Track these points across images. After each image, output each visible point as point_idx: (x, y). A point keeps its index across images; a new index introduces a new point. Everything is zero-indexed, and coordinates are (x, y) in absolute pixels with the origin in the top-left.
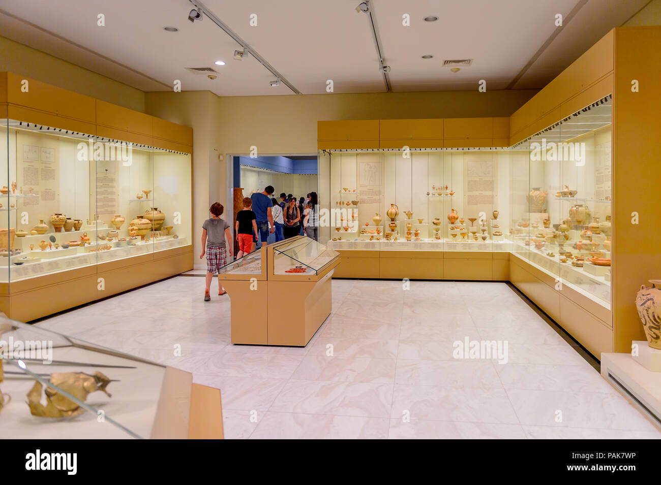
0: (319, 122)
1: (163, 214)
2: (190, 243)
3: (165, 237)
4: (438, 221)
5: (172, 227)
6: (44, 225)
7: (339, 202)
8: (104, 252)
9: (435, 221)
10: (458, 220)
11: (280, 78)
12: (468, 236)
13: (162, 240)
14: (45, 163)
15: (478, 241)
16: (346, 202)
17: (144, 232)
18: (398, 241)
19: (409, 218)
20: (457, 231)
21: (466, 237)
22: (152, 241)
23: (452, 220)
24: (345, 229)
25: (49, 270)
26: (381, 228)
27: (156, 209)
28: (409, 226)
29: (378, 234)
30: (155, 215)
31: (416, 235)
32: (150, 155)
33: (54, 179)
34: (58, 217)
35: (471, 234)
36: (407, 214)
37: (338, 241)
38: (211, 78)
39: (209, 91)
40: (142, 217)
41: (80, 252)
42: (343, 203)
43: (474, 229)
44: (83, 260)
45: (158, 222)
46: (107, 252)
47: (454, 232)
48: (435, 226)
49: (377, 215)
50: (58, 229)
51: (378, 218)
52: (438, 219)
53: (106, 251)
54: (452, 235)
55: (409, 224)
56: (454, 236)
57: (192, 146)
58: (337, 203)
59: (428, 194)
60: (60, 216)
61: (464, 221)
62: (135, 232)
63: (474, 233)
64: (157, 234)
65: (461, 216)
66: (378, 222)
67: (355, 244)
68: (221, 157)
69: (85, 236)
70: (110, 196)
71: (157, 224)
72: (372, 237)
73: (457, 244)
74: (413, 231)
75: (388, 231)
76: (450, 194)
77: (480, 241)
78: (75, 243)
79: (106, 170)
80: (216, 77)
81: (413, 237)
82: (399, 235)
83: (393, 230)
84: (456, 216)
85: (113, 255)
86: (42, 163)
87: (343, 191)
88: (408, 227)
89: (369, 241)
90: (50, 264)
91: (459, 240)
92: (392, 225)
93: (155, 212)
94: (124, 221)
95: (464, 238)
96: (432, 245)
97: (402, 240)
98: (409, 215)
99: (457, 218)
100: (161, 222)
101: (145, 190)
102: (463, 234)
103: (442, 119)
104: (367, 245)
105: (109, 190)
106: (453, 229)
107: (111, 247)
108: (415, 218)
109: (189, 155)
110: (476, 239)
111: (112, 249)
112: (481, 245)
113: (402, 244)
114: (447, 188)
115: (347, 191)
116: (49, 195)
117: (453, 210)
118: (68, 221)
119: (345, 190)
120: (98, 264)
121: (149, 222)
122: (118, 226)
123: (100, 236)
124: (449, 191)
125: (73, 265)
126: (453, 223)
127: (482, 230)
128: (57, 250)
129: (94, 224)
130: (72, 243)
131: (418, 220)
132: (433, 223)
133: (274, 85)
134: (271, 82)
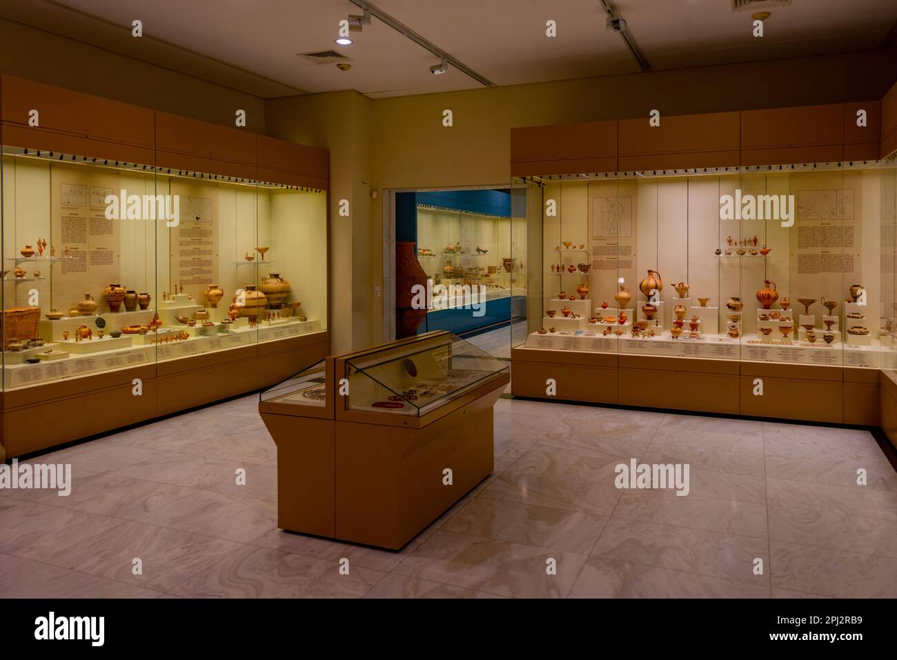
0: (512, 129)
1: (286, 283)
2: (323, 328)
3: (286, 319)
4: (738, 303)
5: (299, 304)
6: (90, 302)
7: (556, 266)
8: (174, 344)
9: (732, 302)
10: (778, 301)
11: (447, 59)
12: (796, 333)
13: (278, 323)
14: (96, 210)
15: (815, 343)
16: (567, 267)
17: (254, 311)
18: (656, 338)
19: (682, 296)
20: (773, 323)
21: (791, 335)
22: (263, 325)
23: (767, 301)
24: (564, 313)
25: (76, 372)
26: (628, 312)
27: (276, 276)
28: (680, 310)
29: (622, 323)
30: (273, 284)
31: (694, 326)
32: (270, 194)
33: (111, 233)
34: (113, 289)
35: (802, 330)
36: (676, 289)
37: (549, 334)
38: (342, 69)
39: (353, 90)
40: (253, 289)
41: (137, 344)
42: (563, 268)
43: (809, 321)
44: (138, 355)
45: (279, 295)
46: (179, 343)
47: (766, 325)
48: (731, 313)
49: (624, 289)
50: (114, 309)
51: (624, 294)
52: (738, 299)
53: (179, 341)
54: (762, 330)
55: (680, 307)
56: (767, 332)
57: (328, 179)
58: (553, 267)
59: (718, 253)
60: (117, 288)
61: (788, 304)
62: (236, 311)
63: (809, 327)
64: (274, 315)
65: (783, 294)
66: (623, 303)
67: (575, 341)
68: (375, 195)
69: (156, 318)
70: (204, 257)
71: (278, 299)
72: (610, 328)
73: (769, 348)
74: (687, 321)
75: (641, 318)
76: (761, 252)
77: (820, 345)
78: (136, 329)
79: (197, 218)
80: (350, 66)
81: (687, 331)
82: (659, 326)
83: (650, 318)
84: (773, 294)
85: (192, 346)
86: (91, 210)
87: (564, 247)
88: (677, 312)
89: (600, 336)
90: (79, 362)
91: (776, 340)
92: (647, 308)
93: (275, 281)
94: (222, 295)
95: (786, 336)
96: (719, 349)
97: (665, 336)
98: (682, 291)
99: (776, 298)
100: (284, 295)
101: (260, 246)
102: (785, 330)
103: (739, 112)
104: (598, 343)
105: (203, 247)
106: (765, 318)
107: (188, 335)
108: (694, 293)
109: (324, 193)
110: (812, 339)
111: (190, 339)
112: (819, 352)
113: (661, 344)
114: (755, 241)
115: (571, 247)
116: (104, 257)
117: (767, 282)
118: (131, 295)
119: (567, 245)
120: (159, 362)
121: (263, 295)
122: (213, 302)
123: (181, 318)
124: (759, 248)
125: (118, 364)
126: (767, 307)
127: (825, 322)
128: (101, 340)
129: (174, 299)
130: (129, 329)
131: (699, 299)
132: (728, 305)
133: (437, 72)
134: (431, 67)
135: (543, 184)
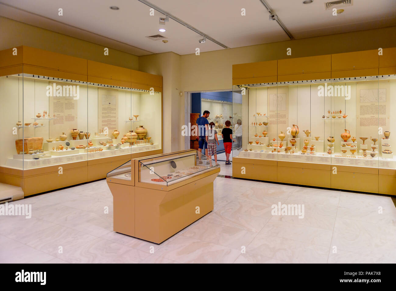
0: (233, 65)
1: (146, 129)
2: (160, 148)
3: (145, 144)
4: (332, 139)
5: (151, 138)
6: (64, 136)
7: (254, 123)
8: (96, 153)
9: (330, 139)
10: (351, 138)
11: (206, 37)
12: (358, 152)
13: (140, 146)
14: (68, 100)
15: (366, 157)
16: (258, 123)
17: (132, 141)
18: (295, 154)
19: (308, 136)
20: (348, 148)
21: (356, 153)
22: (135, 146)
23: (345, 139)
24: (256, 142)
25: (55, 163)
26: (284, 143)
27: (142, 127)
28: (306, 142)
29: (281, 147)
30: (140, 130)
31: (312, 149)
32: (140, 94)
33: (74, 109)
34: (73, 131)
35: (361, 151)
36: (305, 133)
37: (249, 151)
38: (164, 42)
39: (171, 52)
40: (132, 131)
41: (82, 152)
42: (257, 124)
43: (365, 147)
44: (81, 157)
45: (143, 134)
46: (99, 153)
47: (344, 149)
48: (329, 143)
49: (282, 133)
50: (74, 138)
51: (282, 135)
52: (332, 138)
53: (98, 152)
54: (342, 151)
55: (307, 140)
56: (345, 152)
57: (162, 88)
58: (252, 124)
59: (324, 117)
60: (75, 131)
61: (355, 140)
62: (124, 140)
63: (364, 150)
64: (140, 142)
65: (353, 135)
66: (282, 138)
67: (260, 155)
68: (181, 94)
69: (91, 142)
70: (112, 119)
71: (142, 136)
72: (275, 149)
73: (344, 159)
74: (309, 147)
75: (290, 145)
76: (343, 117)
77: (369, 158)
78: (81, 147)
79: (109, 103)
80: (168, 41)
81: (309, 151)
82: (297, 149)
83: (293, 145)
84: (348, 135)
85: (104, 154)
86: (66, 100)
87: (257, 115)
88: (305, 143)
89: (271, 152)
90: (56, 159)
91: (349, 155)
92: (292, 141)
93: (141, 128)
94: (119, 134)
95: (353, 154)
96: (322, 159)
97: (298, 153)
98: (308, 133)
99: (349, 137)
100: (145, 134)
101: (135, 115)
102: (353, 151)
103: (330, 55)
104: (269, 155)
105: (112, 115)
106: (344, 146)
107: (103, 150)
108: (314, 135)
109: (160, 93)
110: (365, 155)
111: (103, 151)
112: (367, 161)
113: (296, 157)
114: (341, 112)
115: (260, 115)
116: (71, 118)
117: (346, 130)
118: (81, 133)
119: (258, 114)
120: (88, 160)
121: (136, 134)
122: (116, 137)
123: (101, 143)
124: (342, 115)
125: (72, 160)
126: (345, 141)
127: (372, 148)
128: (67, 151)
129: (99, 135)
130: (79, 147)
131: (315, 137)
132: (328, 140)
133: (202, 42)
134: (199, 40)
135: (249, 89)
